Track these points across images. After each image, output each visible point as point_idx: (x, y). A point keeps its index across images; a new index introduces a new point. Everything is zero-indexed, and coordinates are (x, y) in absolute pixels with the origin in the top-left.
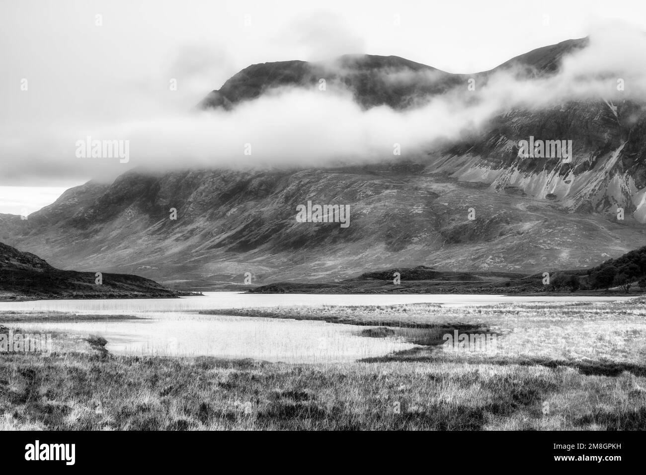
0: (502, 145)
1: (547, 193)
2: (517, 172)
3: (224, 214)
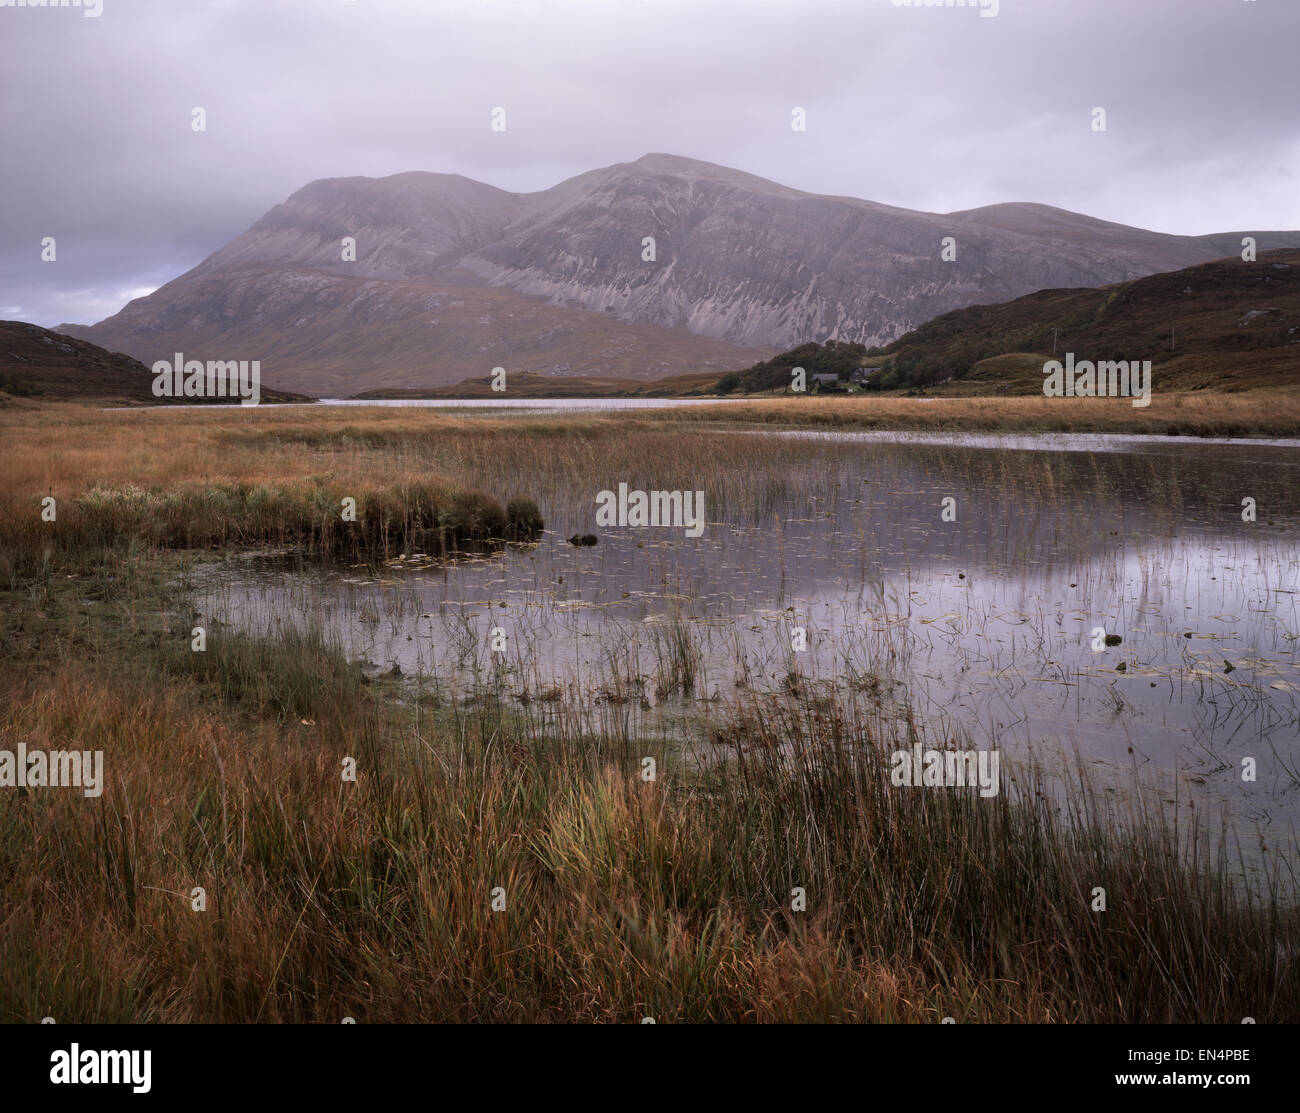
0: (562, 260)
1: (605, 306)
2: (577, 286)
3: (293, 325)
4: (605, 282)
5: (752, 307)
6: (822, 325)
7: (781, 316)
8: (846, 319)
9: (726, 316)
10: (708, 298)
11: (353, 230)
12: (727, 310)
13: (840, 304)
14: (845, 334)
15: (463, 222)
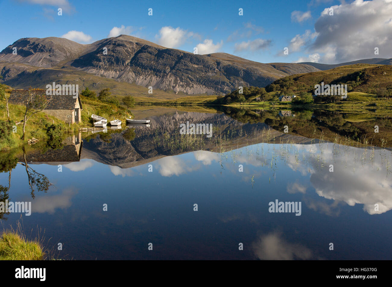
1: (112, 77)
2: (103, 71)
4: (111, 70)
5: (153, 78)
6: (174, 84)
7: (162, 80)
8: (180, 82)
10: (141, 75)
11: (34, 53)
12: (147, 79)
13: (178, 78)
14: (180, 86)
15: (67, 52)
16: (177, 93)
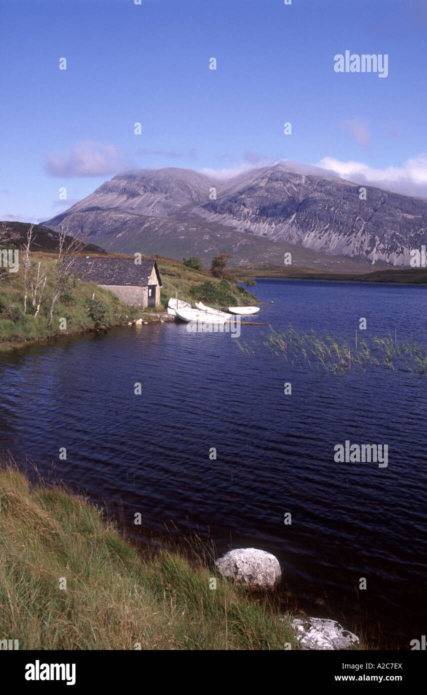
0: (242, 210)
1: (263, 233)
2: (249, 223)
4: (263, 221)
5: (333, 236)
6: (368, 246)
7: (348, 240)
8: (380, 244)
9: (321, 240)
10: (312, 231)
11: (142, 194)
12: (322, 237)
13: (377, 237)
14: (380, 251)
15: (193, 192)
16: (373, 263)
